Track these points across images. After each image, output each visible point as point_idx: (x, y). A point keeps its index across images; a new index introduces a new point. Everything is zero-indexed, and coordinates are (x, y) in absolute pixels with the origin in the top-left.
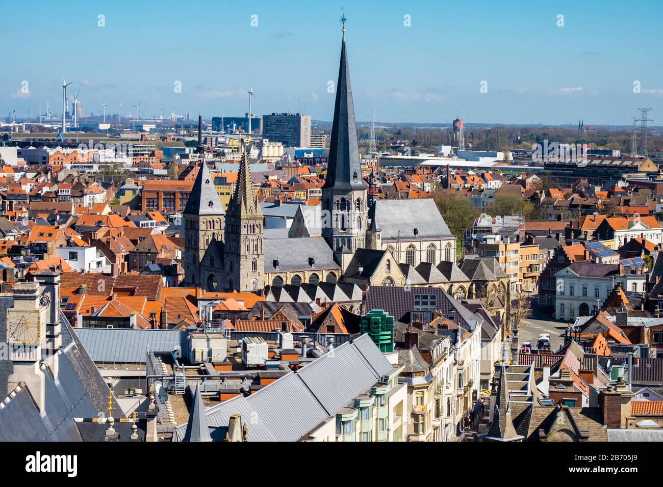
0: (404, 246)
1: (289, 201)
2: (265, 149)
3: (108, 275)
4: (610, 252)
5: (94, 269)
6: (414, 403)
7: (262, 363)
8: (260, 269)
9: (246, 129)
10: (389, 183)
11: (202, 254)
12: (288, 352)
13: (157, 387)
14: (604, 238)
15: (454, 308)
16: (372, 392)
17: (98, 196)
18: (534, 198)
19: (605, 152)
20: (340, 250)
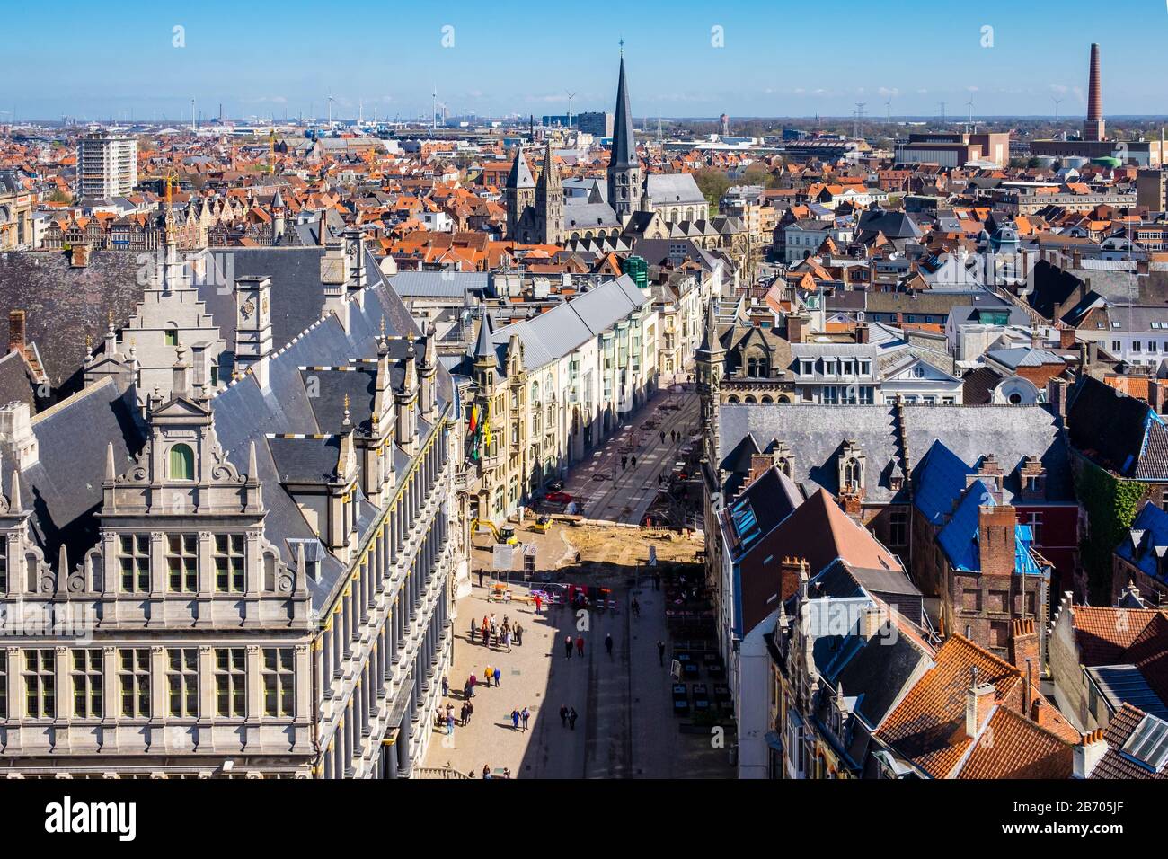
0: (669, 209)
1: (591, 176)
2: (579, 139)
3: (448, 232)
4: (828, 211)
5: (444, 228)
6: (666, 326)
7: (545, 296)
8: (562, 227)
9: (567, 124)
10: (668, 163)
11: (519, 217)
12: (568, 288)
13: (465, 314)
14: (824, 201)
15: (700, 255)
16: (629, 317)
17: (453, 176)
18: (775, 172)
19: (834, 137)
20: (621, 212)
